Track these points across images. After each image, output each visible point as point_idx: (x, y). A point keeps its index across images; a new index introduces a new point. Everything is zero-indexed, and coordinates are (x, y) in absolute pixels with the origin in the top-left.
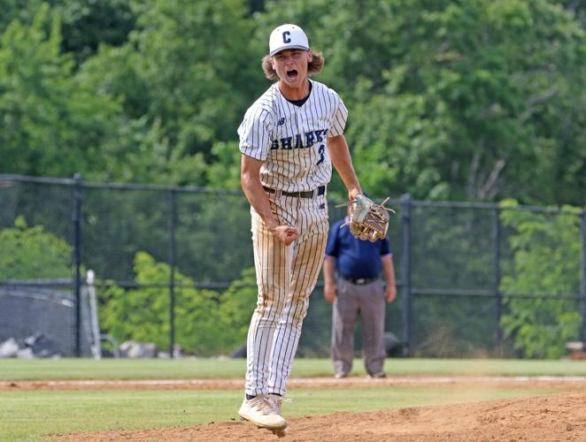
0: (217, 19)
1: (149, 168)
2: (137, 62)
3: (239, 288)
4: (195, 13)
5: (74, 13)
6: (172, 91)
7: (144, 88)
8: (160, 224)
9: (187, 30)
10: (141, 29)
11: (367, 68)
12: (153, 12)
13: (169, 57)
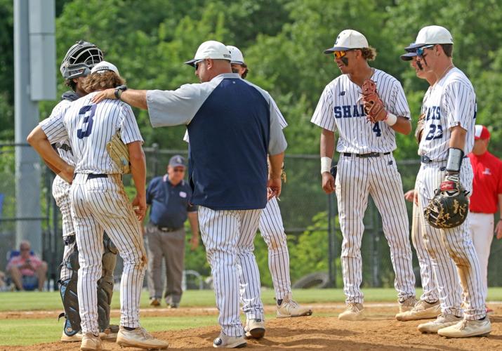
0: (353, 12)
1: (296, 134)
2: (289, 47)
3: (311, 232)
4: (335, 8)
5: (247, 9)
6: (317, 70)
7: (295, 69)
8: (304, 179)
9: (329, 21)
10: (292, 22)
11: (478, 49)
12: (301, 8)
13: (314, 43)
